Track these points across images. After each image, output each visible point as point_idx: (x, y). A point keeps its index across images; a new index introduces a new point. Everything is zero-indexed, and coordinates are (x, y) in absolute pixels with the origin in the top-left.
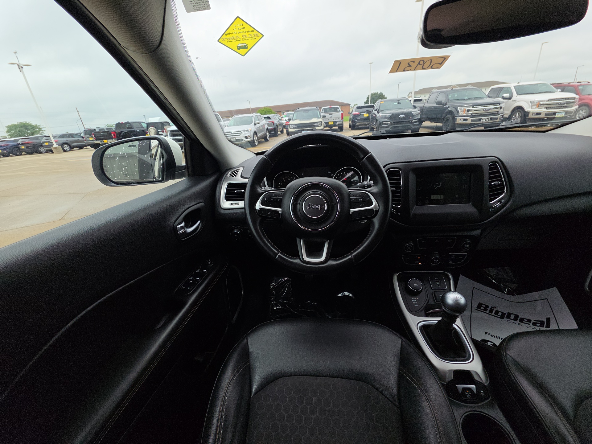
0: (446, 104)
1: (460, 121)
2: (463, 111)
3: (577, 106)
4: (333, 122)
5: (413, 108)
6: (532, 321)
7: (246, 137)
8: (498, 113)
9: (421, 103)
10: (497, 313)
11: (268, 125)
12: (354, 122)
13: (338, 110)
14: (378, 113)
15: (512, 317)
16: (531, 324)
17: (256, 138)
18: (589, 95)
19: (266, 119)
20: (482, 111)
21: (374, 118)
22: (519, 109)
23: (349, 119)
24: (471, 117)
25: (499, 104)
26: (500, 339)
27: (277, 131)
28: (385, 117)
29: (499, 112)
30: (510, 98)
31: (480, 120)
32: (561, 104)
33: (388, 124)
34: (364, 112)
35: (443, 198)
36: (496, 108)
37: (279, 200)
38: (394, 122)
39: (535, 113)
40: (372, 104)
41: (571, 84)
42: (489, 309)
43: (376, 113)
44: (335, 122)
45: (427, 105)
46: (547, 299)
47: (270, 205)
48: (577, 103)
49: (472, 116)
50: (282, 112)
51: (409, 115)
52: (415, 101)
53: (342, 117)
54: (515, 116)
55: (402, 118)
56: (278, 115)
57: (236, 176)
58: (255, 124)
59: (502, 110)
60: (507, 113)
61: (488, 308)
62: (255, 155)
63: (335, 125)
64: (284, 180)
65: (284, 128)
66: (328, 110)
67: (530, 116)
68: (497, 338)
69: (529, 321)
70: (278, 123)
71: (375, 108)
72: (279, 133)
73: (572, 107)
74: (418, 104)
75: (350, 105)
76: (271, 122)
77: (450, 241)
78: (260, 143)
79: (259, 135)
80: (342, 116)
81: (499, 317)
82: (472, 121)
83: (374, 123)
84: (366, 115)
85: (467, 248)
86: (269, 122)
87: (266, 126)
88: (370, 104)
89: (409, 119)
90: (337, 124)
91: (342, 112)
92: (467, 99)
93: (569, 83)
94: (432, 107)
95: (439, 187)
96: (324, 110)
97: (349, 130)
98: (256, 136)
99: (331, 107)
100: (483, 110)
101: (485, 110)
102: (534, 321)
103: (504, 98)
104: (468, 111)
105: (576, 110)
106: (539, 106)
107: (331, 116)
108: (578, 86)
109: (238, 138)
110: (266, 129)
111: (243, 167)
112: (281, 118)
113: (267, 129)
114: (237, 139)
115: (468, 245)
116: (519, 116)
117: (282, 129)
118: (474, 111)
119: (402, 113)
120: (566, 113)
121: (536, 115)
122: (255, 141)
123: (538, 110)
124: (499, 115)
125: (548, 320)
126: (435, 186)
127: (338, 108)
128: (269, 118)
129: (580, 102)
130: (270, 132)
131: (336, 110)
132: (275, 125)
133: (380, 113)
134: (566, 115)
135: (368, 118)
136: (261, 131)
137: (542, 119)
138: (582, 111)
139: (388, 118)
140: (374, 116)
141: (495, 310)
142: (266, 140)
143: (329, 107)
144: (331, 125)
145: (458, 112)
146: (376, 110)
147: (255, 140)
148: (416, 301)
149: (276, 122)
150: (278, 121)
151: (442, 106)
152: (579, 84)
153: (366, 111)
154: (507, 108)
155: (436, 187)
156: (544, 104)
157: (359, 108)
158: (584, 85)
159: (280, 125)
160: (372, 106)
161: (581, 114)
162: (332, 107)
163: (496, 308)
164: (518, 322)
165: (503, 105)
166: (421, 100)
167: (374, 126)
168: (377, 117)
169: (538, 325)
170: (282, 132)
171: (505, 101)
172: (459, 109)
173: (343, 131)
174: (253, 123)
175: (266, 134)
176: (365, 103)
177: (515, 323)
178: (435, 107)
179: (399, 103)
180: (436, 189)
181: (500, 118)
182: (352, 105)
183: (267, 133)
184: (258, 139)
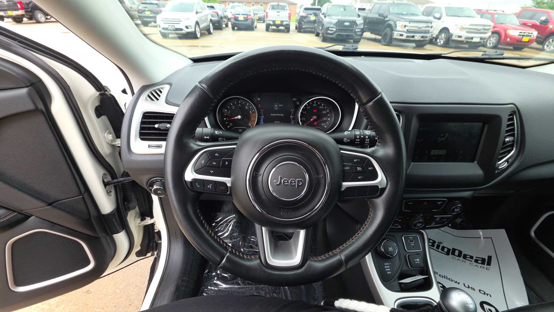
0: (387, 17)
1: (397, 36)
2: (401, 26)
3: (491, 34)
4: (280, 22)
5: (357, 16)
6: (474, 258)
7: (187, 27)
8: (428, 32)
9: (364, 12)
10: (443, 248)
11: (212, 16)
12: (301, 24)
13: (286, 9)
14: (325, 17)
15: (457, 253)
16: (473, 260)
17: (199, 29)
18: (502, 24)
19: (209, 8)
20: (416, 29)
21: (321, 23)
22: (445, 30)
23: (296, 21)
24: (407, 33)
25: (431, 23)
26: (448, 279)
27: (222, 23)
28: (331, 23)
29: (430, 31)
30: (439, 19)
31: (413, 37)
32: (479, 30)
33: (333, 30)
34: (311, 14)
35: (445, 154)
36: (428, 27)
37: (227, 163)
38: (339, 29)
39: (457, 36)
40: (319, 7)
41: (489, 11)
42: (436, 245)
43: (323, 17)
44: (282, 22)
45: (370, 15)
46: (491, 238)
47: (212, 172)
48: (491, 30)
49: (408, 31)
50: (227, 2)
51: (353, 23)
52: (359, 9)
53: (290, 17)
54: (441, 36)
55: (347, 26)
56: (223, 5)
57: (158, 99)
58: (197, 13)
59: (432, 29)
60: (435, 33)
61: (435, 243)
62: (191, 62)
63: (282, 25)
64: (233, 105)
65: (229, 21)
66: (275, 7)
67: (454, 38)
68: (445, 278)
69: (472, 257)
70: (223, 15)
71: (322, 12)
72: (224, 26)
73: (486, 33)
74: (362, 13)
75: (297, 5)
76: (215, 12)
77: (439, 203)
78: (202, 35)
79: (202, 26)
80: (289, 15)
81: (445, 253)
82: (407, 37)
83: (320, 28)
84: (313, 18)
85: (456, 211)
86: (213, 12)
87: (210, 17)
88: (316, 7)
89: (353, 27)
90: (284, 23)
91: (289, 12)
92: (405, 15)
93: (488, 11)
94: (374, 18)
95: (444, 139)
96: (271, 7)
97: (295, 32)
98: (198, 26)
99: (278, 4)
100: (417, 27)
101: (419, 28)
102: (476, 257)
103: (435, 18)
104: (405, 26)
105: (489, 37)
106: (462, 29)
107: (278, 14)
108: (495, 14)
109: (177, 26)
110: (209, 20)
111: (171, 85)
112: (226, 10)
113: (211, 20)
114: (176, 28)
115: (459, 209)
116: (444, 37)
117: (226, 22)
118: (410, 27)
119: (347, 20)
120: (481, 38)
121: (458, 37)
122: (197, 33)
123: (460, 33)
124: (429, 33)
125: (490, 258)
126: (439, 138)
127: (286, 6)
128: (212, 7)
129: (493, 30)
130: (213, 25)
131: (283, 8)
132: (220, 16)
133: (327, 17)
134: (481, 41)
135: (315, 22)
136: (204, 22)
137: (462, 42)
138: (493, 38)
139: (334, 24)
140: (321, 20)
141: (441, 245)
142: (210, 33)
143: (276, 4)
144: (278, 24)
145: (396, 27)
146: (323, 14)
147: (197, 31)
148: (389, 267)
149: (220, 13)
150: (223, 13)
151: (383, 18)
152: (495, 12)
153: (314, 13)
154: (436, 27)
155: (440, 140)
156: (466, 28)
157: (306, 9)
158: (500, 14)
159: (226, 17)
160: (319, 9)
161: (492, 40)
162: (280, 4)
163: (442, 243)
164: (461, 259)
165: (433, 24)
166: (364, 9)
167: (320, 31)
168: (323, 21)
169: (480, 262)
170: (227, 26)
171: (436, 20)
172: (397, 23)
173: (290, 32)
174: (195, 12)
175: (209, 26)
176: (312, 5)
177: (460, 260)
178: (377, 19)
179: (345, 10)
180: (439, 141)
181: (430, 37)
182: (299, 6)
183: (211, 25)
184: (201, 30)
